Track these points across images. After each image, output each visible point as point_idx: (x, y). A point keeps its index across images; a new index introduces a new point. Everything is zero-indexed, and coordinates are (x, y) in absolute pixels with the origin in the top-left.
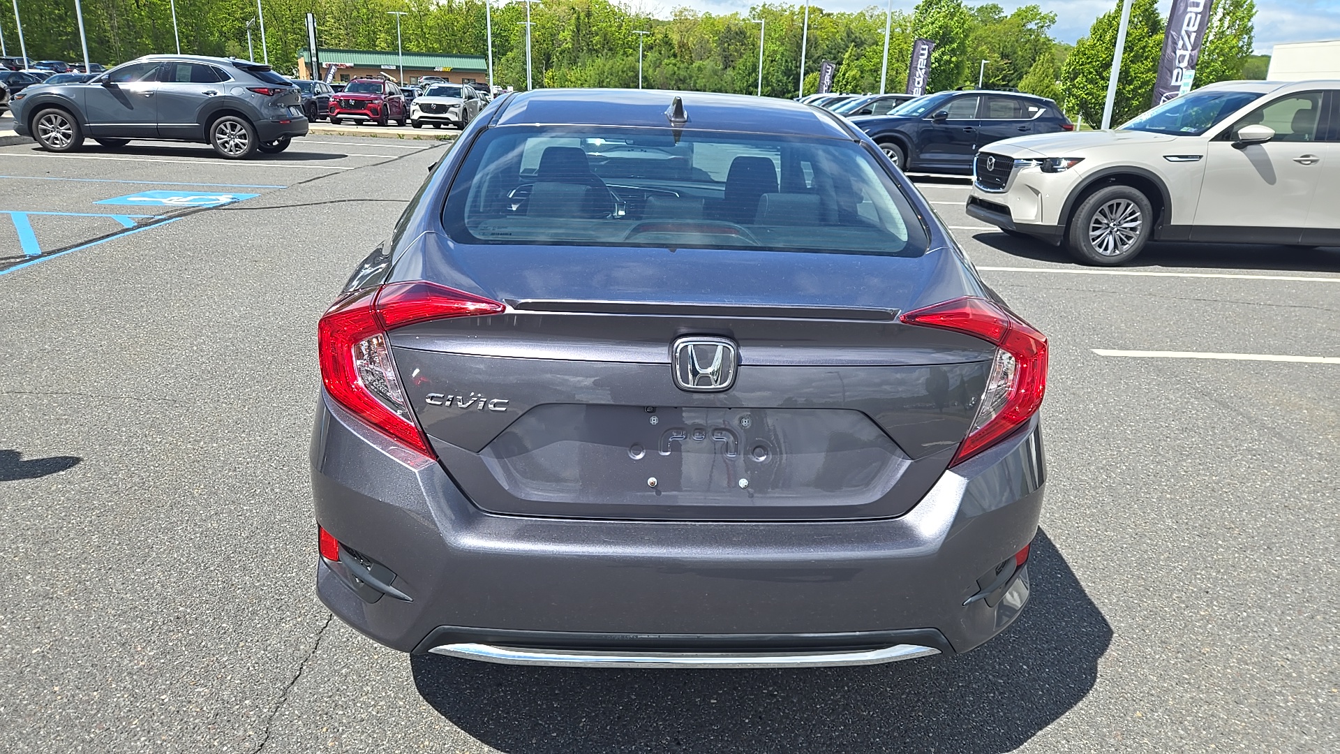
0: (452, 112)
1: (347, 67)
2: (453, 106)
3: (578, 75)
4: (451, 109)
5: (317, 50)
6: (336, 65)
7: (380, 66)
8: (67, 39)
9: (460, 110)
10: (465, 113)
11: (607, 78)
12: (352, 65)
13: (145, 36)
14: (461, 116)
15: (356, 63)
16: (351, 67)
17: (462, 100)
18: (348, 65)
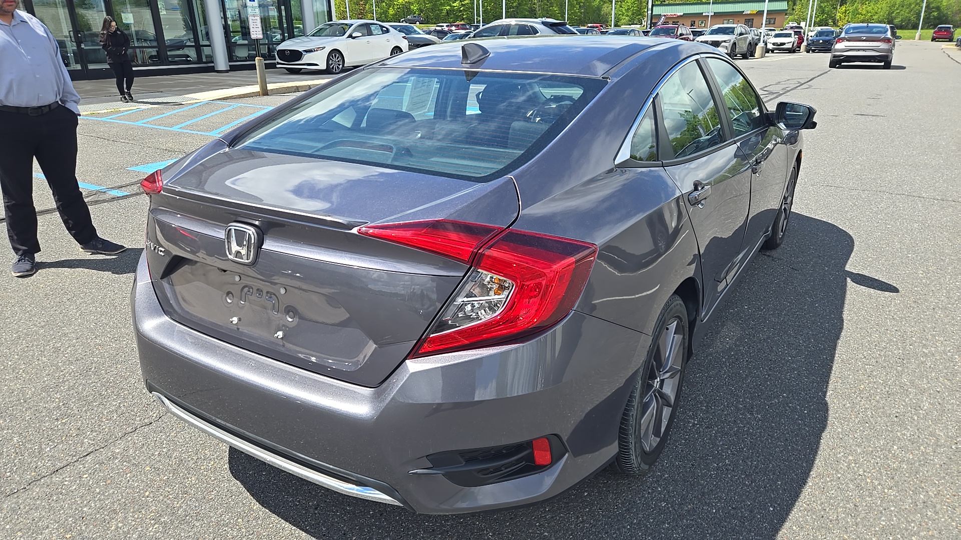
0: (723, 47)
1: (678, 16)
2: (725, 41)
3: (869, 8)
4: (723, 44)
5: (653, 6)
6: (665, 16)
7: (702, 13)
8: (513, 11)
9: (730, 45)
10: (734, 46)
11: (897, 9)
12: (682, 14)
13: (555, 5)
14: (729, 49)
15: (685, 13)
16: (681, 16)
17: (735, 36)
18: (679, 14)
